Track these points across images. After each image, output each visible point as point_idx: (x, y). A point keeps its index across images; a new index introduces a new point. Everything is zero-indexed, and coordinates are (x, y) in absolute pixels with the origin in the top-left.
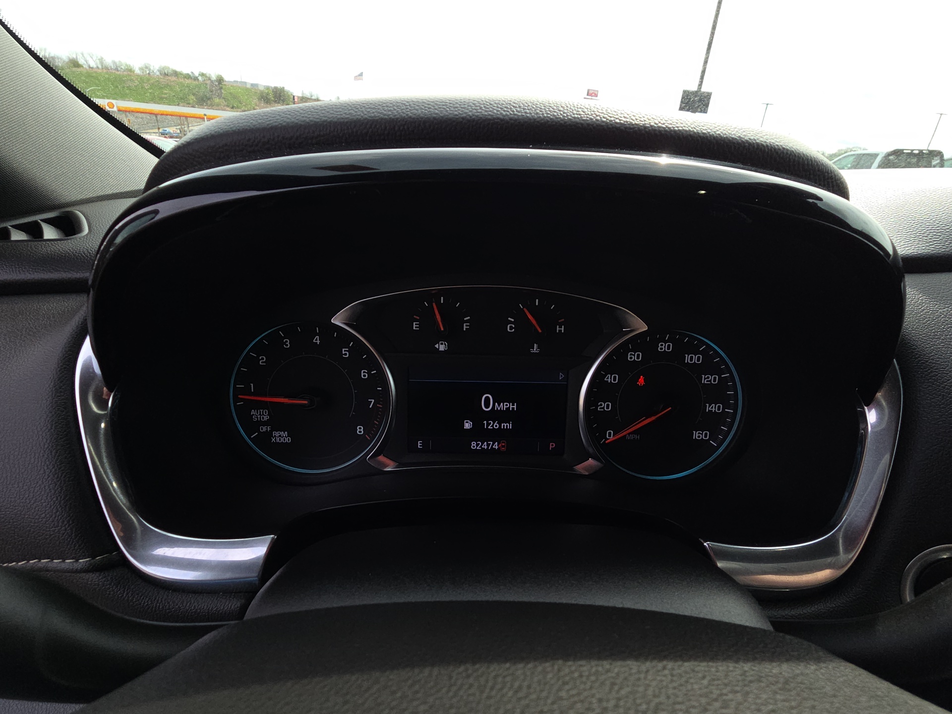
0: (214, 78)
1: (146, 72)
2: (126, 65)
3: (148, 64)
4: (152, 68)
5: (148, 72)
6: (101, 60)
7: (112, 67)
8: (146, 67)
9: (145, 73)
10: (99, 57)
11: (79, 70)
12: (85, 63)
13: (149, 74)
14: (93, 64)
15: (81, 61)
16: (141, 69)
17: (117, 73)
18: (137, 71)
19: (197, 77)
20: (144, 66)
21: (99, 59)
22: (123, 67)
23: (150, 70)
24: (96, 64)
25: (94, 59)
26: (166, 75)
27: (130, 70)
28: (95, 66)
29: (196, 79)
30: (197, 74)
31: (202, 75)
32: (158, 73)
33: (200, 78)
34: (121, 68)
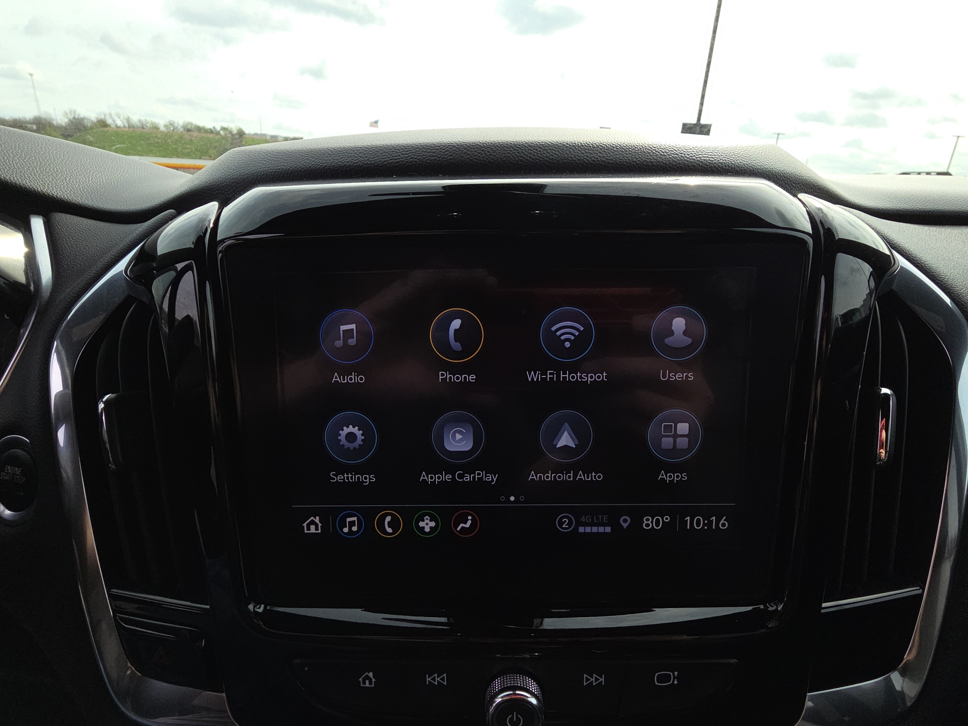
0: (235, 132)
1: (170, 128)
2: (152, 123)
3: (173, 121)
4: (176, 125)
5: (172, 129)
6: (128, 120)
7: (139, 125)
8: (171, 124)
9: (169, 130)
10: (126, 117)
11: (106, 129)
12: (113, 122)
13: (173, 130)
14: (119, 123)
15: (109, 121)
16: (165, 126)
17: (142, 130)
18: (162, 128)
19: (219, 132)
20: (169, 124)
21: (126, 119)
22: (148, 125)
23: (174, 126)
24: (123, 123)
25: (122, 118)
26: (189, 130)
27: (155, 128)
28: (122, 125)
29: (218, 133)
30: (218, 128)
31: (224, 129)
32: (182, 130)
33: (222, 132)
34: (147, 126)
